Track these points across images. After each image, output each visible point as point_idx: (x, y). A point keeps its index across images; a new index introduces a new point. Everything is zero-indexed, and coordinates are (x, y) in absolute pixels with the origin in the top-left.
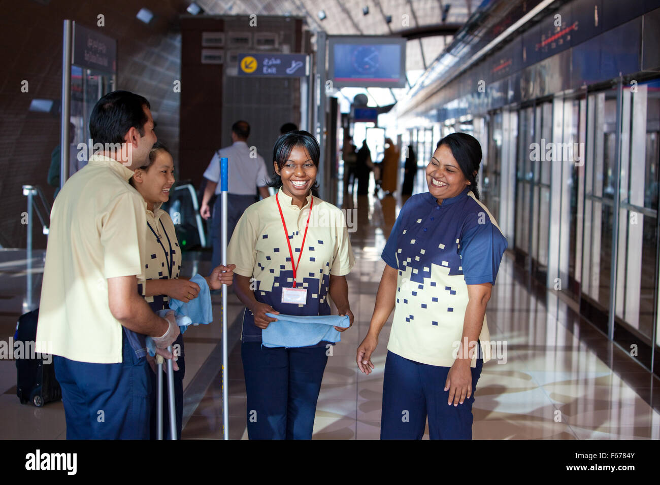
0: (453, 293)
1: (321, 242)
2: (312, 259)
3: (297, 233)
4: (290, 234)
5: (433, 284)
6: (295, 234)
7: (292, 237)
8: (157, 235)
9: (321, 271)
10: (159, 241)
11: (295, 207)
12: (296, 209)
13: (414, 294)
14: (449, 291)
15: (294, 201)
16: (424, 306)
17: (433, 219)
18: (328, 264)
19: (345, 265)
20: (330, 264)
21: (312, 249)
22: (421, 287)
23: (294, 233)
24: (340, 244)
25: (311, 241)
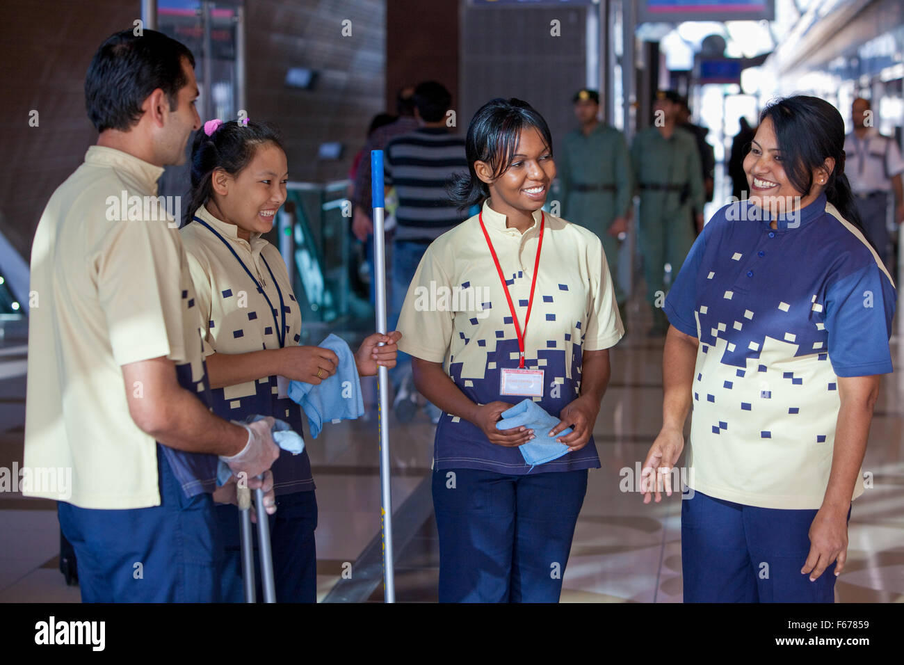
0: (798, 382)
1: (563, 288)
2: (551, 317)
3: (520, 274)
4: (508, 277)
5: (762, 368)
6: (517, 276)
7: (511, 282)
8: (258, 280)
9: (568, 337)
10: (260, 290)
11: (513, 230)
12: (515, 236)
13: (728, 385)
14: (791, 380)
15: (510, 221)
16: (746, 407)
17: (763, 254)
18: (579, 325)
19: (606, 330)
20: (584, 326)
21: (548, 299)
22: (740, 374)
23: (514, 276)
24: (596, 293)
25: (547, 285)
